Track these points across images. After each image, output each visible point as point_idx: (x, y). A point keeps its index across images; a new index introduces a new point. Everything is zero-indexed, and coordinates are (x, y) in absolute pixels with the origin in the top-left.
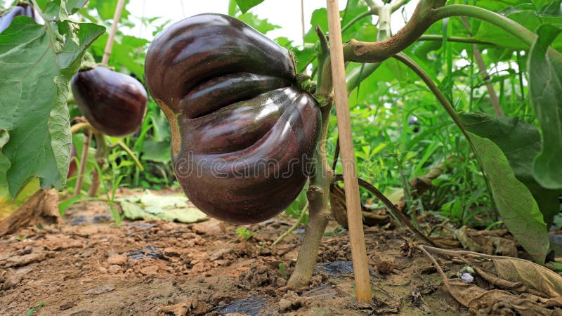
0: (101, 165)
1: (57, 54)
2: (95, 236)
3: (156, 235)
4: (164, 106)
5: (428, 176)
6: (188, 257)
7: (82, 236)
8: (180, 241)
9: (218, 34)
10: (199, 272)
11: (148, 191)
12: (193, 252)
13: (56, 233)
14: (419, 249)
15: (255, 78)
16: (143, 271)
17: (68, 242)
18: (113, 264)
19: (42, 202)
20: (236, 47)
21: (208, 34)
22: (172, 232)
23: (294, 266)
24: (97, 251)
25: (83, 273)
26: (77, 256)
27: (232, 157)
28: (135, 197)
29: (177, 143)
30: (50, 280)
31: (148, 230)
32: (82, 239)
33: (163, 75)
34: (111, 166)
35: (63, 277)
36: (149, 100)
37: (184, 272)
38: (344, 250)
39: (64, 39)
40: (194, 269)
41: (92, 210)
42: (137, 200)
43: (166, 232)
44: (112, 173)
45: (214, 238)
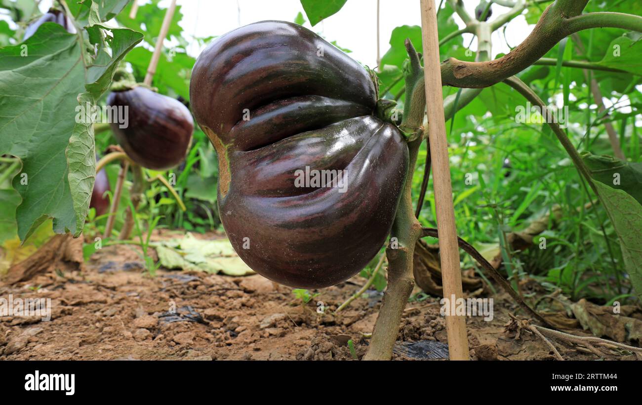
0: (136, 202)
1: (87, 68)
2: (124, 288)
3: (195, 291)
4: (212, 135)
5: (527, 231)
6: (233, 323)
7: (108, 288)
8: (224, 300)
9: (283, 45)
10: (246, 343)
11: (189, 234)
12: (239, 316)
13: (78, 282)
14: (530, 330)
15: (327, 102)
16: (176, 338)
17: (91, 295)
18: (140, 328)
19: (64, 244)
20: (305, 63)
21: (270, 45)
22: (214, 288)
23: (367, 344)
24: (123, 309)
25: (103, 337)
26: (98, 314)
27: (295, 202)
28: (175, 240)
29: (226, 181)
30: (62, 344)
31: (186, 284)
32: (108, 291)
33: (212, 95)
34: (148, 203)
35: (78, 341)
36: (196, 129)
37: (228, 342)
38: (433, 327)
39: (96, 50)
40: (239, 338)
41: (124, 255)
42: (176, 245)
43: (207, 288)
44: (150, 211)
45: (265, 298)
